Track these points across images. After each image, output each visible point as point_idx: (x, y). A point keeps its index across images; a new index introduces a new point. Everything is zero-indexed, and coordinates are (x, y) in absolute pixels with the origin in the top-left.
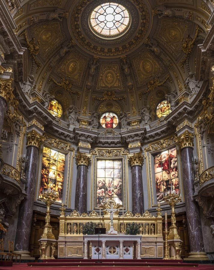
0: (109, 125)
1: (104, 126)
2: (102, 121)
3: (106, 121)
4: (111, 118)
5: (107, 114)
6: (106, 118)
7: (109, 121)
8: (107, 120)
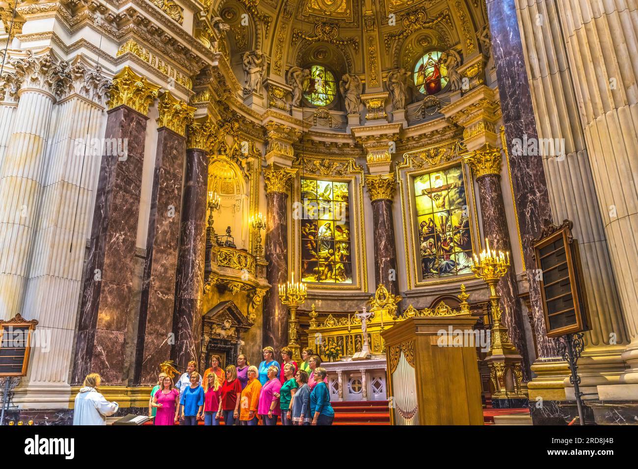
0: (433, 85)
1: (422, 90)
2: (418, 79)
3: (425, 77)
4: (435, 66)
5: (425, 59)
6: (425, 70)
7: (432, 74)
8: (427, 74)
